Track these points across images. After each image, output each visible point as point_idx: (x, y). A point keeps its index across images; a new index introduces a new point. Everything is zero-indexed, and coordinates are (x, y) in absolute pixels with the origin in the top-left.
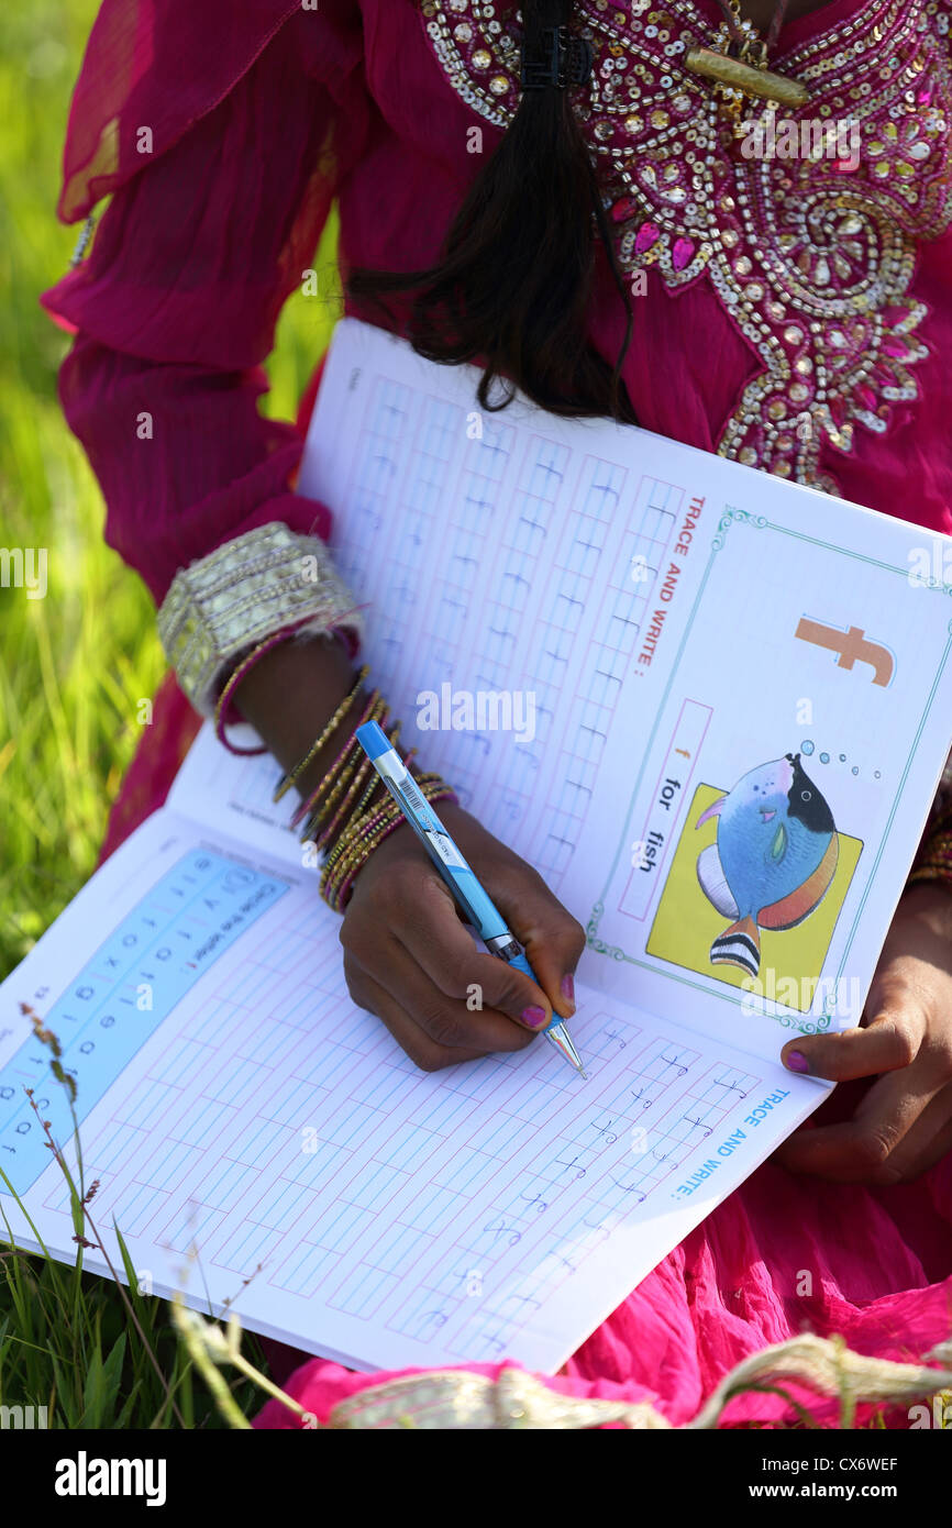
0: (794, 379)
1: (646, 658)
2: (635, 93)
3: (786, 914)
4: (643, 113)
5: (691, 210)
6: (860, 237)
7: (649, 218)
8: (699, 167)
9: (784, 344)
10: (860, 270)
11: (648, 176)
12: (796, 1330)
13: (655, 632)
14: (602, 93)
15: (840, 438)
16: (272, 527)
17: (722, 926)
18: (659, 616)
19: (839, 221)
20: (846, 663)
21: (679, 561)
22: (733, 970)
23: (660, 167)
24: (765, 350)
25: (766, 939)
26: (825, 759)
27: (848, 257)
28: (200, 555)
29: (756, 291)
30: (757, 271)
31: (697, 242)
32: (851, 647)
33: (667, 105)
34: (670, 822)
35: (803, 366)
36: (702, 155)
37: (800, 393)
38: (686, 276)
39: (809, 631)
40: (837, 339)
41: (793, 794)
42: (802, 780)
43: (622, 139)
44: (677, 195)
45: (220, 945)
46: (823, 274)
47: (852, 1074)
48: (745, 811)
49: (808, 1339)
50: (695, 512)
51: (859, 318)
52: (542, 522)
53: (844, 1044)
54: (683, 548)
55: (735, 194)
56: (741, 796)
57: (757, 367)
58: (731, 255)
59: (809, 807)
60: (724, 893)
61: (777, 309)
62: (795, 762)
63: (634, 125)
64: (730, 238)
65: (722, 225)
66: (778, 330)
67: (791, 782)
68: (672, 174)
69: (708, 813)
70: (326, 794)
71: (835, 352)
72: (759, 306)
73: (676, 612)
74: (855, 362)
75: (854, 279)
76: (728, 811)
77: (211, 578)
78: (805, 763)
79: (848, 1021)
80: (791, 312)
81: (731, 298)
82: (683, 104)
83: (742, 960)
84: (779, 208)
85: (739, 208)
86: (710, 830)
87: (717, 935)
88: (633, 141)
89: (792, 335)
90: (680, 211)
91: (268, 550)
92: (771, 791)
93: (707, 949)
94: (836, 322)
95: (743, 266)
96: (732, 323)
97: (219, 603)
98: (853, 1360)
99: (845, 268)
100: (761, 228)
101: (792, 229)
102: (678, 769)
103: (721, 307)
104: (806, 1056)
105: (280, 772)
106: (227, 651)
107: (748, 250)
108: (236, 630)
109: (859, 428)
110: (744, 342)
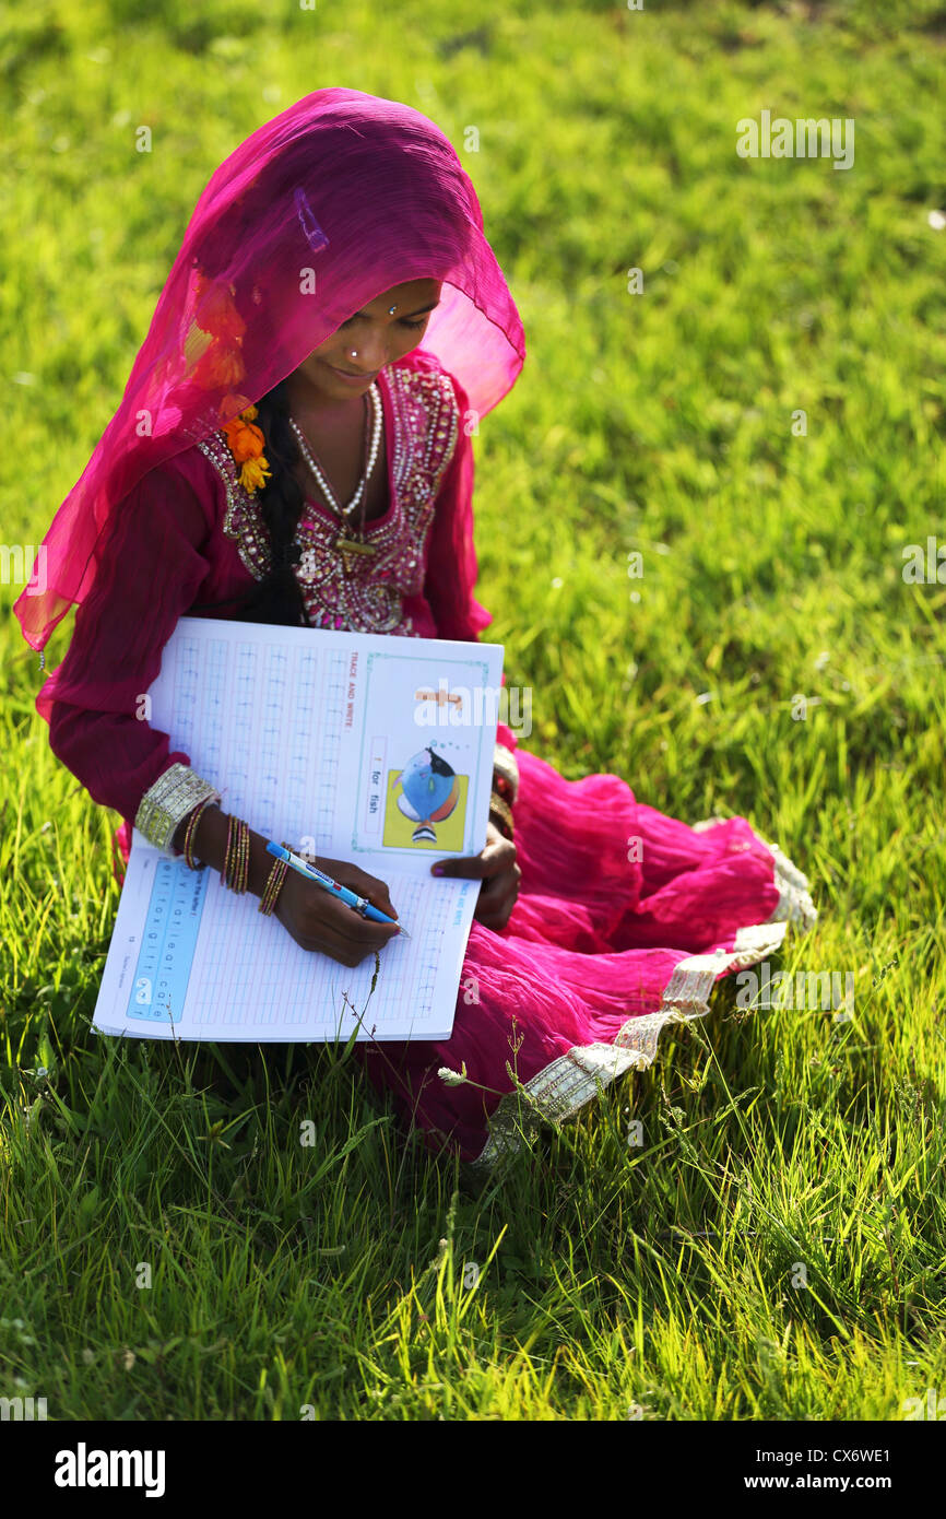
1: (349, 724)
3: (443, 814)
4: (322, 569)
5: (339, 604)
13: (350, 713)
16: (177, 765)
17: (415, 826)
18: (350, 706)
21: (353, 680)
22: (425, 843)
25: (436, 826)
26: (443, 746)
28: (152, 785)
31: (342, 616)
33: (329, 564)
34: (381, 789)
41: (433, 764)
42: (435, 758)
44: (334, 600)
45: (200, 901)
48: (414, 776)
50: (355, 659)
52: (281, 679)
54: (353, 675)
56: (409, 771)
58: (353, 617)
59: (441, 767)
60: (413, 812)
62: (430, 750)
64: (352, 611)
67: (430, 760)
69: (397, 781)
70: (230, 862)
73: (358, 702)
76: (405, 778)
77: (159, 792)
78: (436, 751)
82: (334, 562)
83: (428, 838)
86: (399, 788)
87: (415, 830)
88: (320, 581)
91: (178, 774)
92: (423, 765)
93: (409, 836)
95: (357, 621)
97: (168, 802)
102: (377, 767)
105: (219, 874)
106: (178, 820)
107: (358, 614)
108: (178, 811)
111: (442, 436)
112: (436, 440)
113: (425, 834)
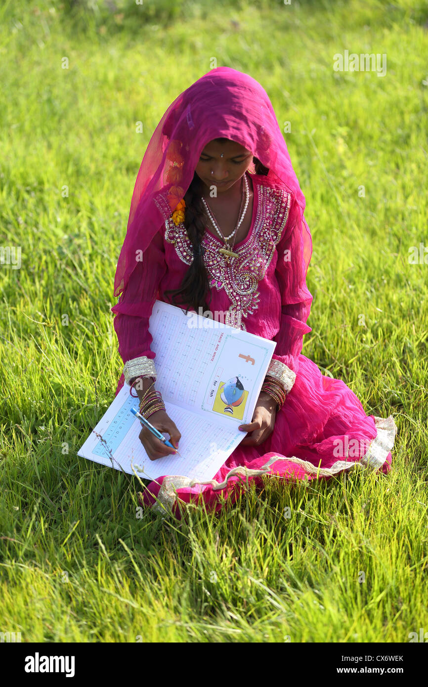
0: (238, 305)
1: (212, 360)
2: (211, 258)
3: (237, 404)
4: (212, 261)
5: (221, 277)
6: (249, 281)
7: (214, 279)
8: (222, 270)
9: (236, 299)
10: (249, 286)
11: (214, 271)
12: (238, 465)
13: (214, 356)
14: (206, 258)
15: (246, 316)
17: (226, 406)
18: (215, 353)
19: (245, 278)
20: (247, 361)
21: (219, 344)
22: (229, 413)
23: (215, 270)
24: (233, 301)
25: (234, 408)
26: (243, 378)
27: (246, 284)
29: (231, 290)
30: (232, 287)
31: (222, 282)
32: (248, 358)
33: (216, 260)
34: (216, 388)
35: (239, 303)
36: (222, 268)
37: (238, 308)
38: (220, 288)
39: (241, 356)
40: (245, 299)
41: (237, 383)
42: (238, 381)
43: (209, 266)
44: (218, 275)
46: (242, 287)
47: (250, 431)
48: (229, 386)
49: (240, 467)
50: (222, 336)
51: (248, 295)
53: (249, 426)
54: (219, 341)
55: (228, 274)
56: (228, 384)
57: (231, 303)
58: (227, 284)
59: (239, 386)
60: (226, 400)
61: (235, 294)
62: (237, 378)
63: (211, 263)
64: (227, 282)
65: (226, 279)
66: (235, 297)
67: (236, 381)
68: (218, 271)
69: (222, 387)
71: (244, 301)
72: (232, 293)
73: (218, 352)
74: (248, 302)
75: (248, 288)
76: (225, 386)
78: (239, 378)
79: (249, 422)
80: (237, 294)
81: (227, 291)
82: (219, 259)
84: (235, 276)
85: (229, 277)
86: (223, 390)
87: (226, 407)
88: (211, 266)
89: (237, 298)
90: (219, 277)
92: (233, 383)
93: (223, 410)
94: (245, 296)
95: (229, 286)
96: (227, 296)
97: (132, 368)
98: (248, 470)
99: (246, 286)
100: (232, 280)
101: (237, 280)
102: (217, 379)
103: (226, 293)
104: (242, 428)
106: (131, 377)
107: (230, 284)
108: (133, 374)
109: (248, 314)
110: (229, 299)
111: (281, 215)
112: (278, 217)
113: (229, 410)
